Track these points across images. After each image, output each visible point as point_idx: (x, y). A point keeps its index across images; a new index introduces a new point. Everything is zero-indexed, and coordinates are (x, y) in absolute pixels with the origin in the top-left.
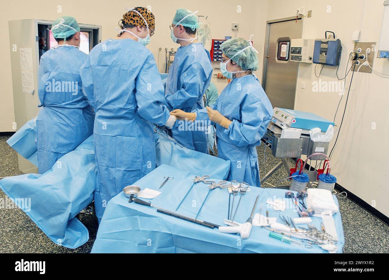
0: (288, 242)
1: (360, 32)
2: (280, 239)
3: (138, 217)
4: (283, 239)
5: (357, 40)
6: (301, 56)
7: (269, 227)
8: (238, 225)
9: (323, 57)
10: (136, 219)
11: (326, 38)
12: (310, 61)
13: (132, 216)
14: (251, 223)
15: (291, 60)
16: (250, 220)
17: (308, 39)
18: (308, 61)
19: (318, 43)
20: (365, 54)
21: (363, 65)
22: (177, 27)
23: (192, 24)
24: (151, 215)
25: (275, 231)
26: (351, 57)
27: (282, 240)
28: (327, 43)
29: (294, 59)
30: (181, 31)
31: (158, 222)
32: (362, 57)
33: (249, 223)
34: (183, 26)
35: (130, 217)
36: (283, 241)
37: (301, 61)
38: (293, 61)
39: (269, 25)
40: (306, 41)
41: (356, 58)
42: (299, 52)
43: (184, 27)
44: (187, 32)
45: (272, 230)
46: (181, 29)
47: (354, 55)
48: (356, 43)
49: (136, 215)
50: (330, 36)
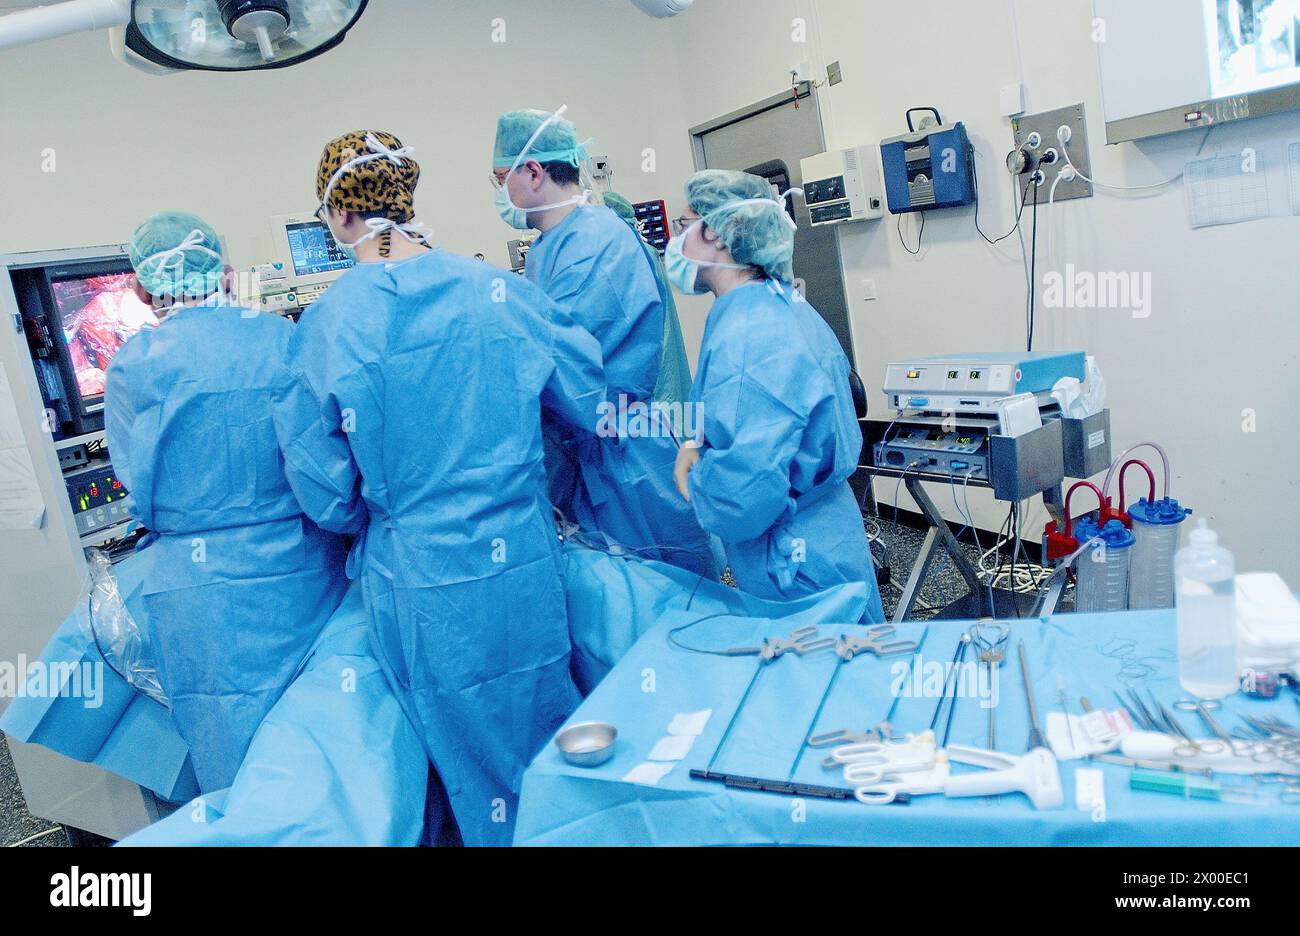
0: (1210, 797)
1: (1022, 86)
2: (1176, 791)
3: (638, 804)
4: (1191, 789)
5: (1020, 111)
6: (848, 203)
7: (1117, 752)
8: (1009, 765)
9: (923, 188)
10: (637, 814)
11: (912, 130)
12: (875, 210)
13: (617, 804)
14: (1048, 747)
15: (813, 225)
16: (1037, 739)
17: (852, 147)
18: (869, 213)
19: (892, 151)
20: (1057, 147)
21: (1062, 180)
22: (519, 173)
23: (565, 149)
24: (683, 792)
25: (1142, 763)
26: (1013, 166)
27: (1187, 792)
28: (924, 142)
29: (822, 218)
30: (536, 180)
31: (717, 812)
32: (1048, 159)
33: (1039, 752)
34: (541, 164)
35: (615, 809)
36: (1191, 797)
37: (850, 216)
38: (823, 225)
39: (699, 140)
40: (849, 155)
41: (1028, 165)
42: (839, 191)
43: (543, 165)
44: (554, 178)
45: (1131, 763)
46: (534, 176)
47: (1021, 159)
48: (1017, 120)
49: (634, 800)
50: (926, 121)
